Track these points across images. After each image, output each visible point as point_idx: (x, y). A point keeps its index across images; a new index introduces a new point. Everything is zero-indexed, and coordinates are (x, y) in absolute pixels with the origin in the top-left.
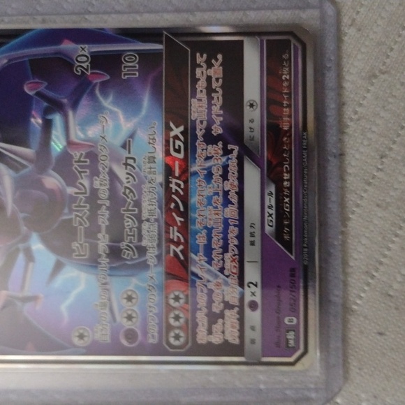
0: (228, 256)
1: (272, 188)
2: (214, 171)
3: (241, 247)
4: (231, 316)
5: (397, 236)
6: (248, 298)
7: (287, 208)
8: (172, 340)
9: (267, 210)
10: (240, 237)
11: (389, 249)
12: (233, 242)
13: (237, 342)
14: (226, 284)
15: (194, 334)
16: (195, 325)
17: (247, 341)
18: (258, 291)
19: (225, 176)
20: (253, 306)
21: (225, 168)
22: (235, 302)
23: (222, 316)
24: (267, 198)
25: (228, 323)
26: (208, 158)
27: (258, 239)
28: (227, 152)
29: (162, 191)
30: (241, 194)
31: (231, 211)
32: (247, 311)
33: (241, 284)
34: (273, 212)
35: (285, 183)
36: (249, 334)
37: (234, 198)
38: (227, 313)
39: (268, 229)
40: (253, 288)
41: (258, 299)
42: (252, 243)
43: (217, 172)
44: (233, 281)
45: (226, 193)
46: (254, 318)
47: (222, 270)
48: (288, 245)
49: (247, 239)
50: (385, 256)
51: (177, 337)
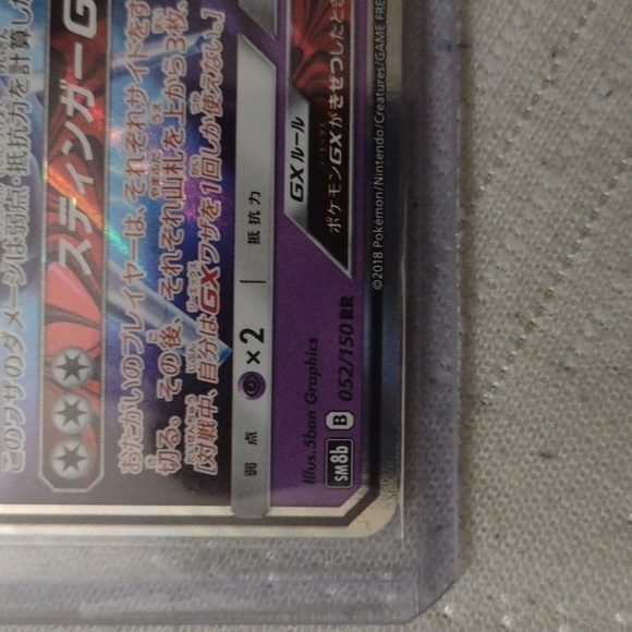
0: (196, 267)
1: (303, 111)
2: (167, 67)
3: (226, 248)
4: (200, 408)
5: (585, 233)
6: (240, 368)
7: (336, 157)
8: (58, 466)
9: (289, 161)
10: (227, 223)
11: (567, 264)
12: (210, 234)
13: (213, 470)
14: (191, 333)
15: (112, 451)
16: (115, 432)
17: (237, 468)
18: (265, 350)
19: (192, 83)
20: (253, 385)
21: (194, 61)
22: (212, 376)
24: (290, 133)
26: (153, 38)
27: (266, 228)
28: (197, 25)
30: (228, 123)
31: (206, 163)
32: (238, 395)
33: (226, 333)
34: (303, 165)
35: (333, 100)
36: (240, 451)
37: (213, 134)
38: (191, 401)
39: (291, 206)
40: (253, 344)
41: (264, 369)
42: (254, 239)
43: (174, 71)
44: (207, 327)
45: (194, 121)
46: (254, 413)
47: (181, 300)
48: (337, 244)
49: (242, 228)
50: (558, 279)
51: (71, 459)
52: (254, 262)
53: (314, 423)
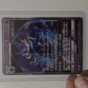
0: (69, 56)
2: (66, 42)
4: (69, 66)
6: (72, 63)
8: (59, 70)
10: (71, 53)
12: (69, 54)
13: (70, 70)
14: (68, 60)
15: (63, 69)
16: (63, 67)
17: (72, 70)
18: (73, 62)
19: (68, 43)
21: (68, 41)
22: (70, 63)
23: (67, 66)
24: (75, 46)
25: (68, 67)
26: (65, 40)
27: (73, 53)
28: (68, 39)
29: (58, 45)
30: (71, 46)
31: (69, 49)
32: (72, 65)
33: (71, 60)
34: (76, 48)
35: (78, 44)
36: (72, 69)
37: (70, 46)
38: (68, 65)
39: (75, 51)
42: (73, 54)
43: (67, 42)
45: (68, 46)
46: (73, 66)
47: (68, 58)
49: (72, 53)
51: (60, 69)
52: (73, 55)
53: (77, 66)
